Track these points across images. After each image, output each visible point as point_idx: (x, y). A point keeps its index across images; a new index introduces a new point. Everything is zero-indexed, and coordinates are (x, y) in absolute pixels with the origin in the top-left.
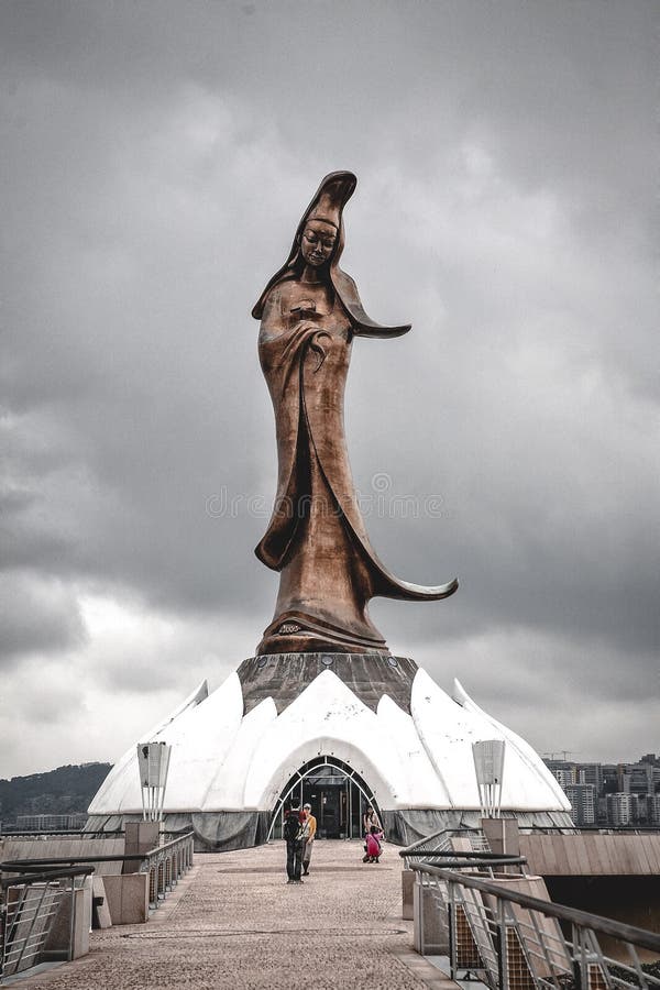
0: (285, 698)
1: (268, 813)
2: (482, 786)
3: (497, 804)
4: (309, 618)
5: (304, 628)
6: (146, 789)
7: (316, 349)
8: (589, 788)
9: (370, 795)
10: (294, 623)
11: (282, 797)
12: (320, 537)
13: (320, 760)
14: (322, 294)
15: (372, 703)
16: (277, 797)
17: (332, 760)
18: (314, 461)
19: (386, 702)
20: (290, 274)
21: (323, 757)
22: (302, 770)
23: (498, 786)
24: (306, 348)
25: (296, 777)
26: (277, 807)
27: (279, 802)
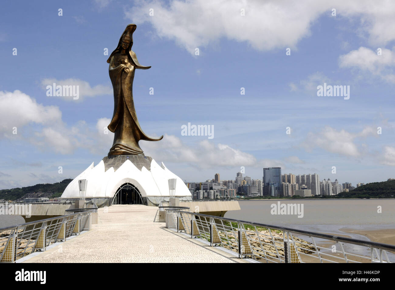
0: (116, 167)
1: (112, 198)
2: (170, 190)
3: (174, 195)
4: (123, 146)
5: (121, 148)
6: (81, 192)
7: (125, 72)
8: (192, 189)
9: (140, 193)
10: (119, 147)
11: (116, 193)
12: (126, 124)
13: (126, 184)
14: (127, 57)
15: (140, 168)
16: (115, 194)
17: (129, 184)
18: (125, 103)
19: (144, 168)
20: (118, 51)
21: (127, 183)
22: (121, 187)
23: (174, 190)
24: (122, 72)
25: (119, 188)
26: (114, 196)
27: (115, 195)
